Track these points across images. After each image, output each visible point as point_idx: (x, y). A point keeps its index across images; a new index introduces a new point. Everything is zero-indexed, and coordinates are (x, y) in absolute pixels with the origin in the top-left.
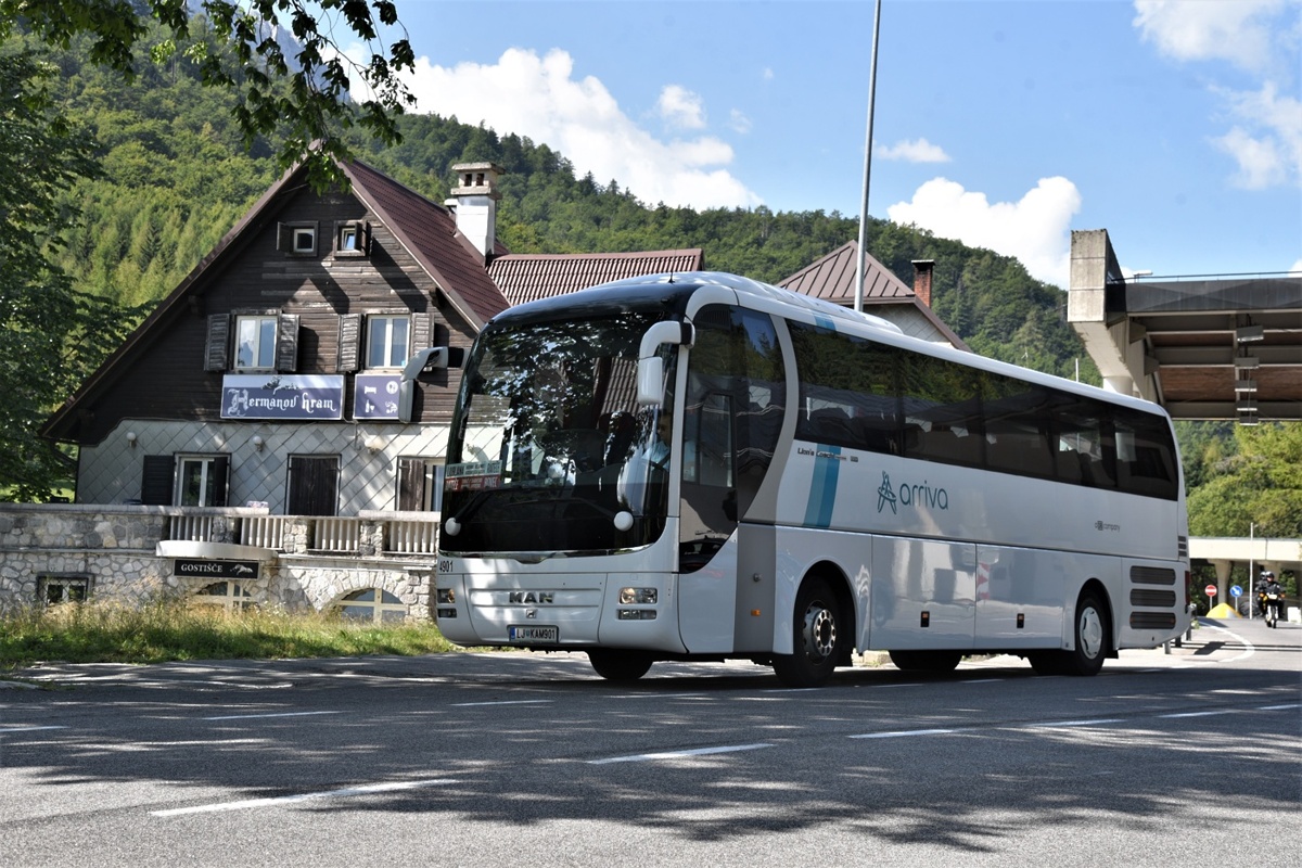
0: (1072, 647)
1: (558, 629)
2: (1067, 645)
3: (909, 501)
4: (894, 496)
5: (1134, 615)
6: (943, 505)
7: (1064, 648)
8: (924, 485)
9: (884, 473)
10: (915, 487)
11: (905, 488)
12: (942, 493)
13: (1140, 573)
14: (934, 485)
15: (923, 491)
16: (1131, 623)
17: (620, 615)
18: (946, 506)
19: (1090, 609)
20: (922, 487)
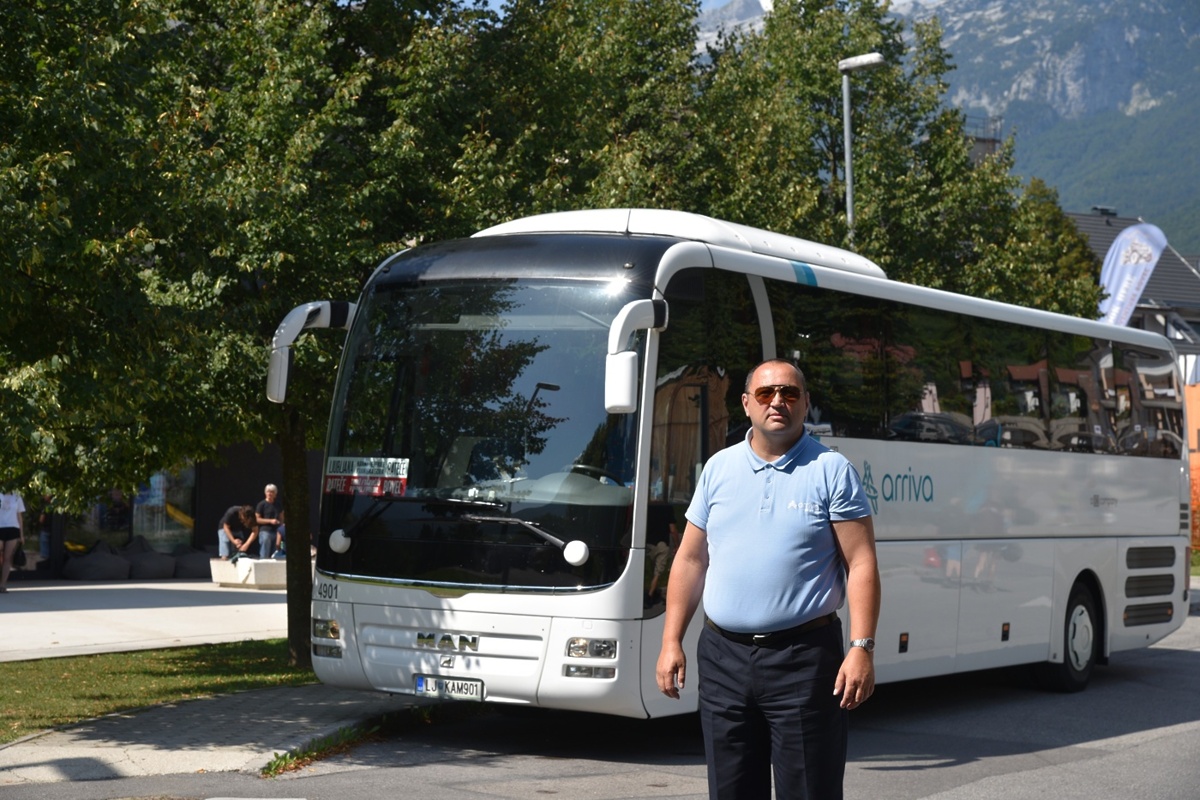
0: (1060, 659)
1: (483, 684)
2: (1055, 657)
3: (891, 496)
4: (875, 491)
5: (1129, 609)
6: (928, 496)
7: (1051, 660)
8: (908, 474)
9: (865, 463)
10: (899, 476)
11: (887, 480)
12: (927, 481)
13: (1137, 557)
14: (918, 473)
15: (907, 481)
16: (1125, 620)
17: (568, 671)
18: (931, 497)
19: (1081, 608)
20: (906, 477)
